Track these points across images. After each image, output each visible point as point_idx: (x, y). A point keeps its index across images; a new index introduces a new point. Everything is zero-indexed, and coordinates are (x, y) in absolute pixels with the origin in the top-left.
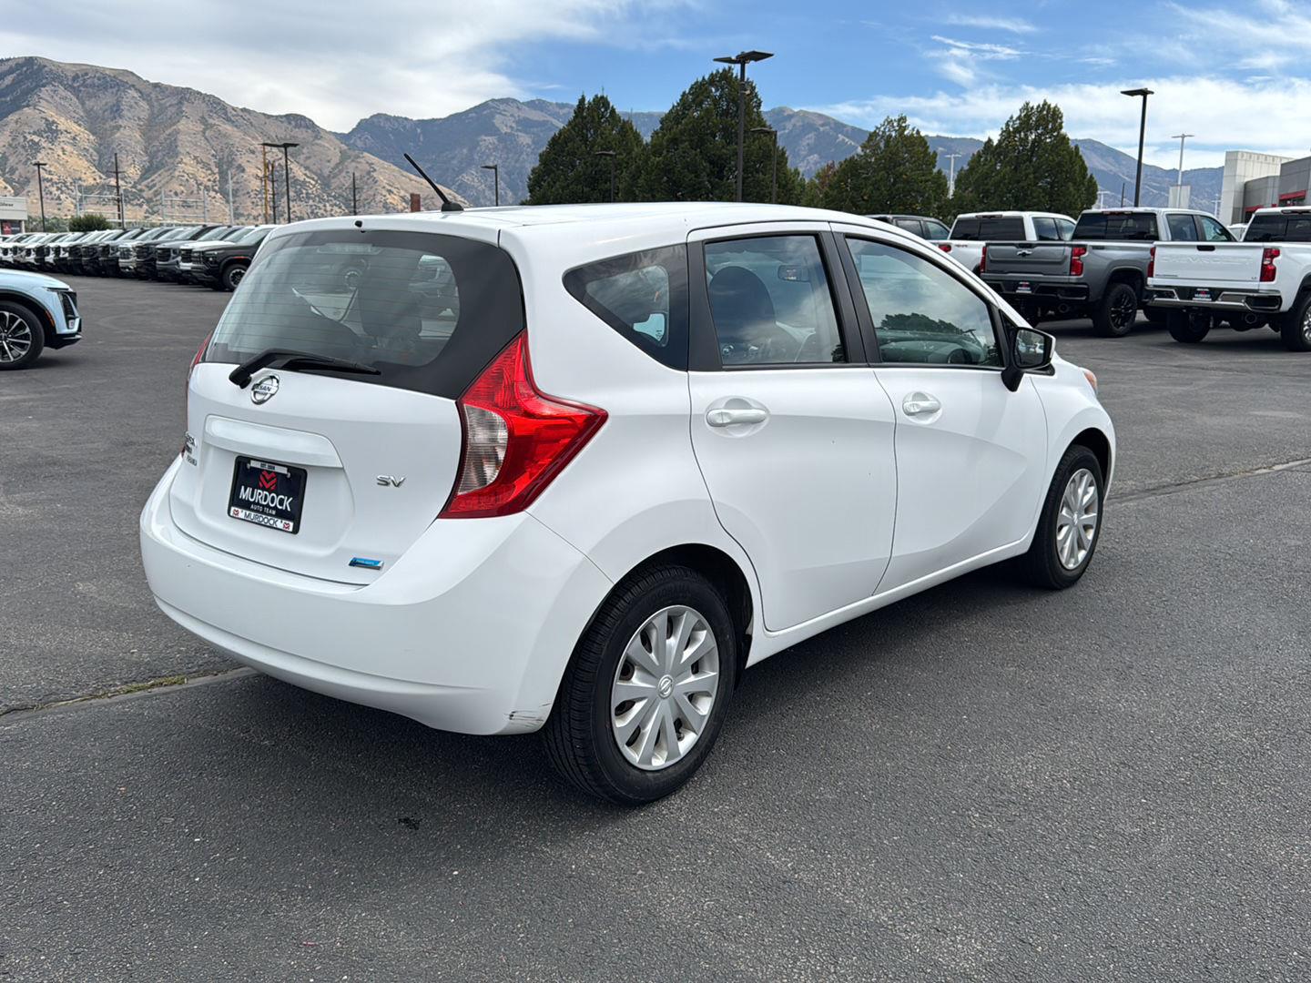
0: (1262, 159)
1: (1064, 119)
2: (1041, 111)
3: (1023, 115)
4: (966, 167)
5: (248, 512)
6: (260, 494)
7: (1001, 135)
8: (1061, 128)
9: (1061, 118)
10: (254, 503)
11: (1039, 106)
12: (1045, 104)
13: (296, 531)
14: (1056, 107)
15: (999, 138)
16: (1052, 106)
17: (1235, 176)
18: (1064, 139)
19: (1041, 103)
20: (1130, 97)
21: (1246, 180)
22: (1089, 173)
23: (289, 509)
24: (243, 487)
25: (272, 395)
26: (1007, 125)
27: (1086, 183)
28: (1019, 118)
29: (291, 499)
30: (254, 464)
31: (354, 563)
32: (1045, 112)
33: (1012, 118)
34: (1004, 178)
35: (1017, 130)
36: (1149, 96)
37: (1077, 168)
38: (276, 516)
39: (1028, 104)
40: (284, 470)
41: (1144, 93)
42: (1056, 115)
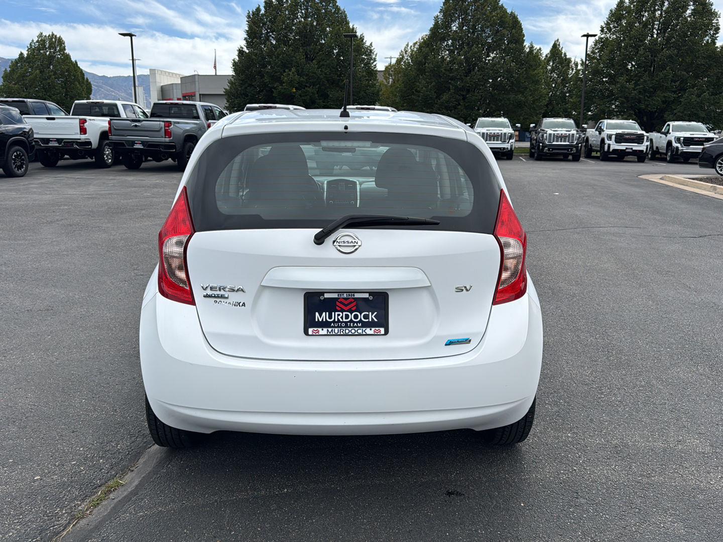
0: (171, 74)
1: (66, 44)
2: (52, 39)
3: (39, 40)
4: (9, 69)
5: (330, 330)
6: (339, 315)
7: (28, 50)
8: (65, 50)
9: (64, 43)
10: (334, 322)
11: (49, 35)
12: (53, 34)
13: (386, 332)
14: (60, 37)
15: (27, 52)
16: (58, 36)
17: (156, 82)
18: (68, 57)
19: (51, 34)
20: (123, 37)
21: (162, 84)
22: (85, 77)
23: (376, 320)
24: (317, 314)
25: (360, 246)
26: (30, 45)
27: (85, 83)
28: (38, 41)
29: (376, 313)
30: (327, 296)
31: (450, 343)
32: (54, 40)
33: (33, 41)
34: (36, 76)
35: (39, 49)
36: (133, 37)
37: (79, 73)
38: (362, 326)
39: (42, 34)
40: (366, 296)
41: (131, 35)
42: (60, 42)
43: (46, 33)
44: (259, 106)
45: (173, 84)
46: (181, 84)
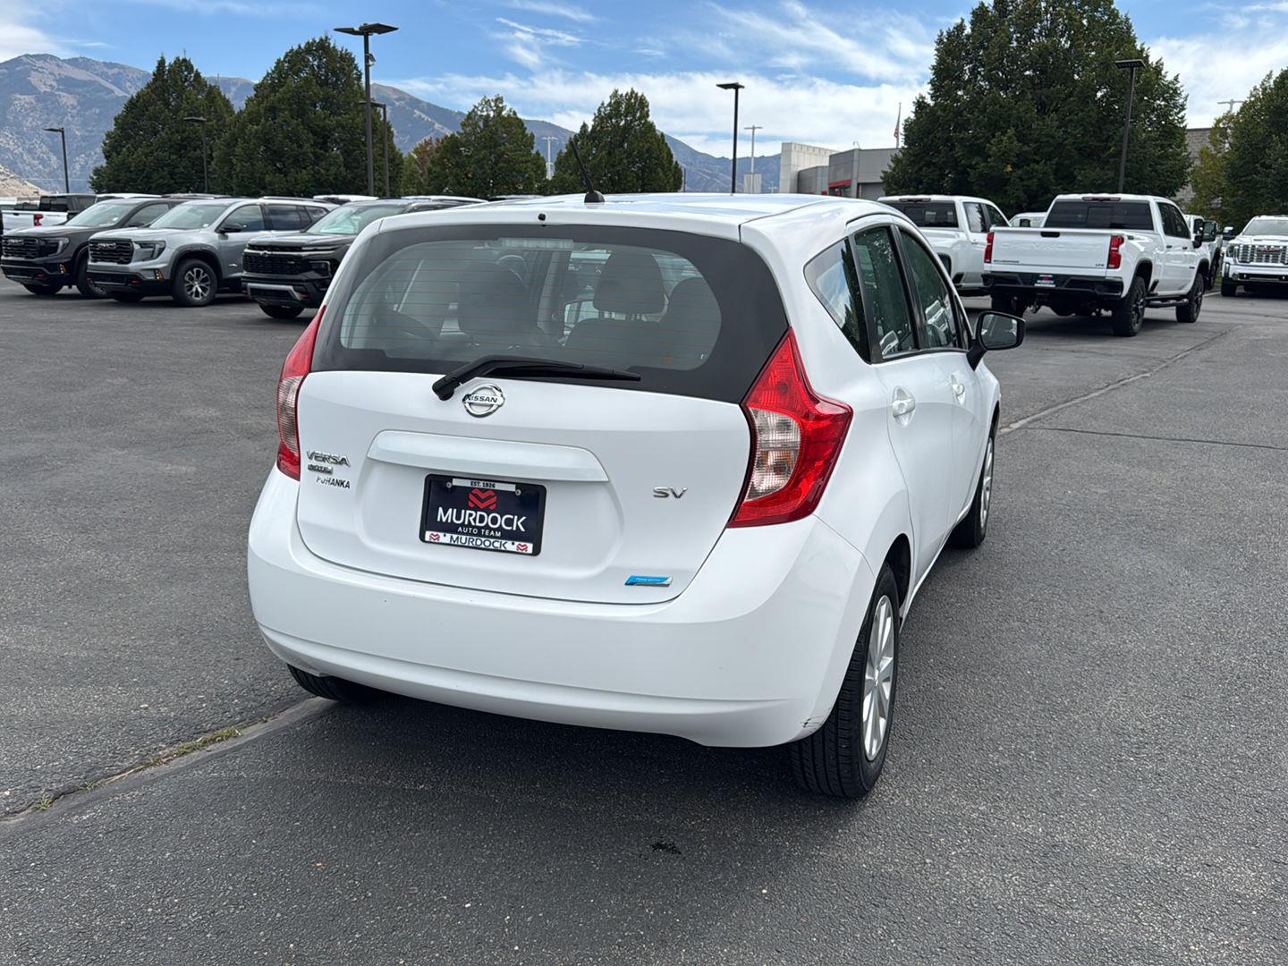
0: (811, 150)
1: (650, 107)
2: (630, 99)
3: (613, 101)
4: (565, 151)
7: (594, 120)
8: (648, 116)
9: (647, 106)
11: (627, 94)
12: (633, 92)
14: (642, 95)
15: (593, 123)
16: (640, 95)
17: (790, 165)
18: (651, 127)
19: (629, 92)
20: (723, 90)
21: (800, 169)
22: (674, 160)
26: (599, 110)
27: (673, 170)
28: (610, 105)
32: (633, 101)
33: (603, 104)
34: (600, 161)
35: (610, 117)
36: (740, 90)
37: (665, 154)
39: (617, 91)
41: (736, 87)
42: (642, 103)
43: (624, 90)
44: (900, 200)
45: (817, 168)
46: (830, 166)
